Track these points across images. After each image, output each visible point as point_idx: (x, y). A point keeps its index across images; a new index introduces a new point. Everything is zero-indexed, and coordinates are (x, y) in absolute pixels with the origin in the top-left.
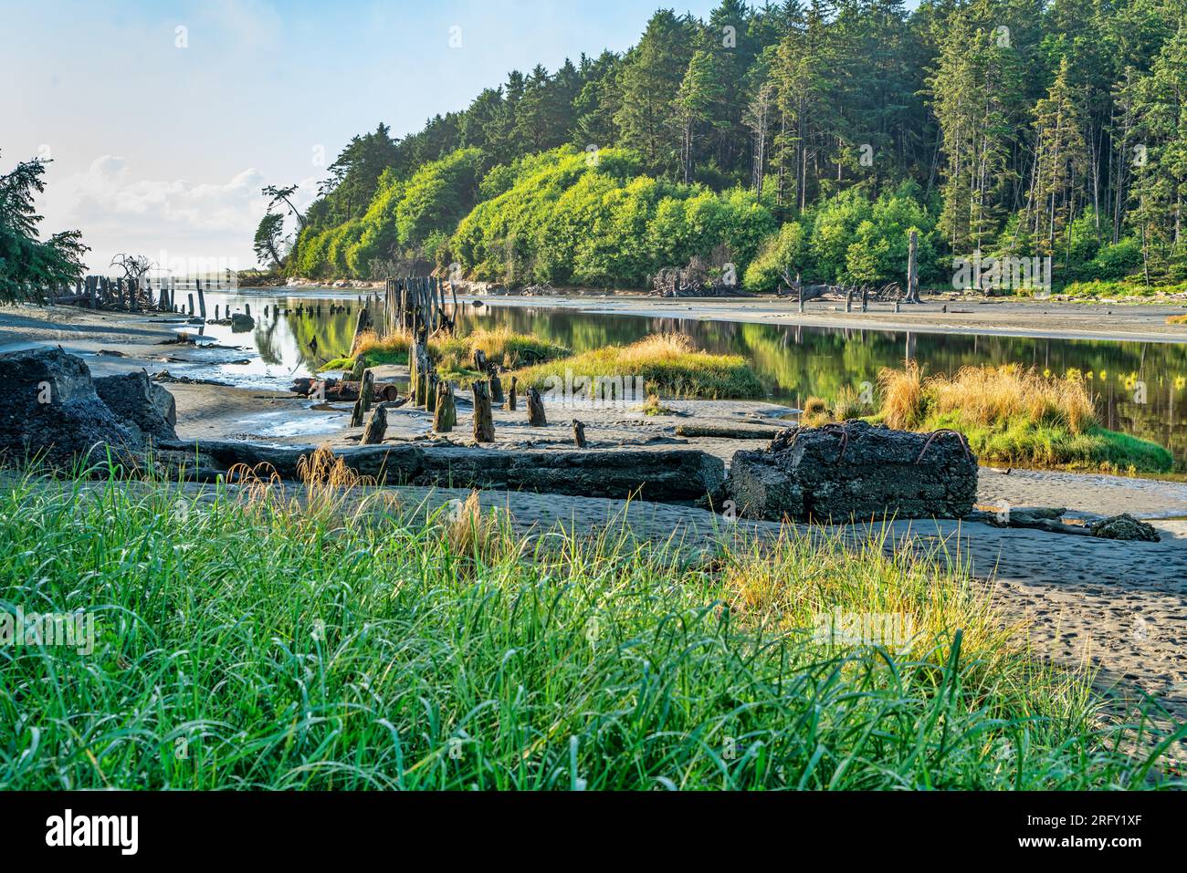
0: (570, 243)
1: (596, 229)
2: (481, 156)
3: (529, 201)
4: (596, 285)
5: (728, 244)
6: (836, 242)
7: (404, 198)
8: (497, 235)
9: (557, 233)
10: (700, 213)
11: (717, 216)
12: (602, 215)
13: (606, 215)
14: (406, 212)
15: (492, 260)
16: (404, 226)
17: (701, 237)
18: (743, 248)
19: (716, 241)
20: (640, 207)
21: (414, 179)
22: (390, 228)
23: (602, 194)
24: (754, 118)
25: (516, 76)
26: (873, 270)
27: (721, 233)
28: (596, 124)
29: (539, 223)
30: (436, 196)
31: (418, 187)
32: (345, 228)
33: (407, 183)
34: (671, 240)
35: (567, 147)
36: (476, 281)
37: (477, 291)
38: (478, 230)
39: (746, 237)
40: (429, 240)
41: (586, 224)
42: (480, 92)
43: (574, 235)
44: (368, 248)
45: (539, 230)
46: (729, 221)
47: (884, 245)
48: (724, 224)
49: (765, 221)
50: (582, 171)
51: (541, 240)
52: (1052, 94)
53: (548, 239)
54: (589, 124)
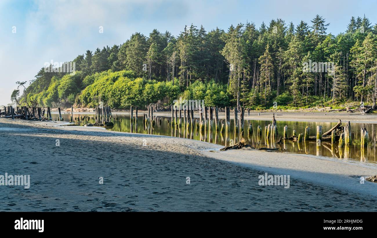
0: (119, 97)
1: (127, 93)
2: (82, 73)
3: (104, 85)
4: (127, 108)
5: (168, 96)
6: (201, 96)
7: (59, 85)
8: (95, 95)
9: (115, 94)
10: (159, 88)
11: (164, 89)
12: (128, 89)
13: (129, 89)
14: (61, 89)
15: (94, 102)
16: (60, 93)
17: (160, 95)
18: (173, 98)
19: (165, 96)
20: (140, 86)
21: (63, 79)
22: (56, 93)
23: (127, 83)
24: (171, 61)
25: (88, 52)
26: (213, 104)
27: (166, 93)
28: (117, 64)
29: (109, 91)
30: (70, 84)
31: (64, 82)
32: (42, 93)
33: (60, 81)
34: (150, 96)
35: (109, 70)
36: (89, 108)
37: (90, 111)
38: (89, 93)
39: (173, 94)
40: (69, 97)
41: (124, 91)
42: (78, 56)
43: (120, 94)
44: (50, 99)
45: (109, 93)
46: (167, 90)
47: (215, 97)
48: (166, 91)
49: (178, 90)
50: (118, 77)
51: (110, 96)
52: (265, 54)
53: (112, 96)
54: (116, 64)
